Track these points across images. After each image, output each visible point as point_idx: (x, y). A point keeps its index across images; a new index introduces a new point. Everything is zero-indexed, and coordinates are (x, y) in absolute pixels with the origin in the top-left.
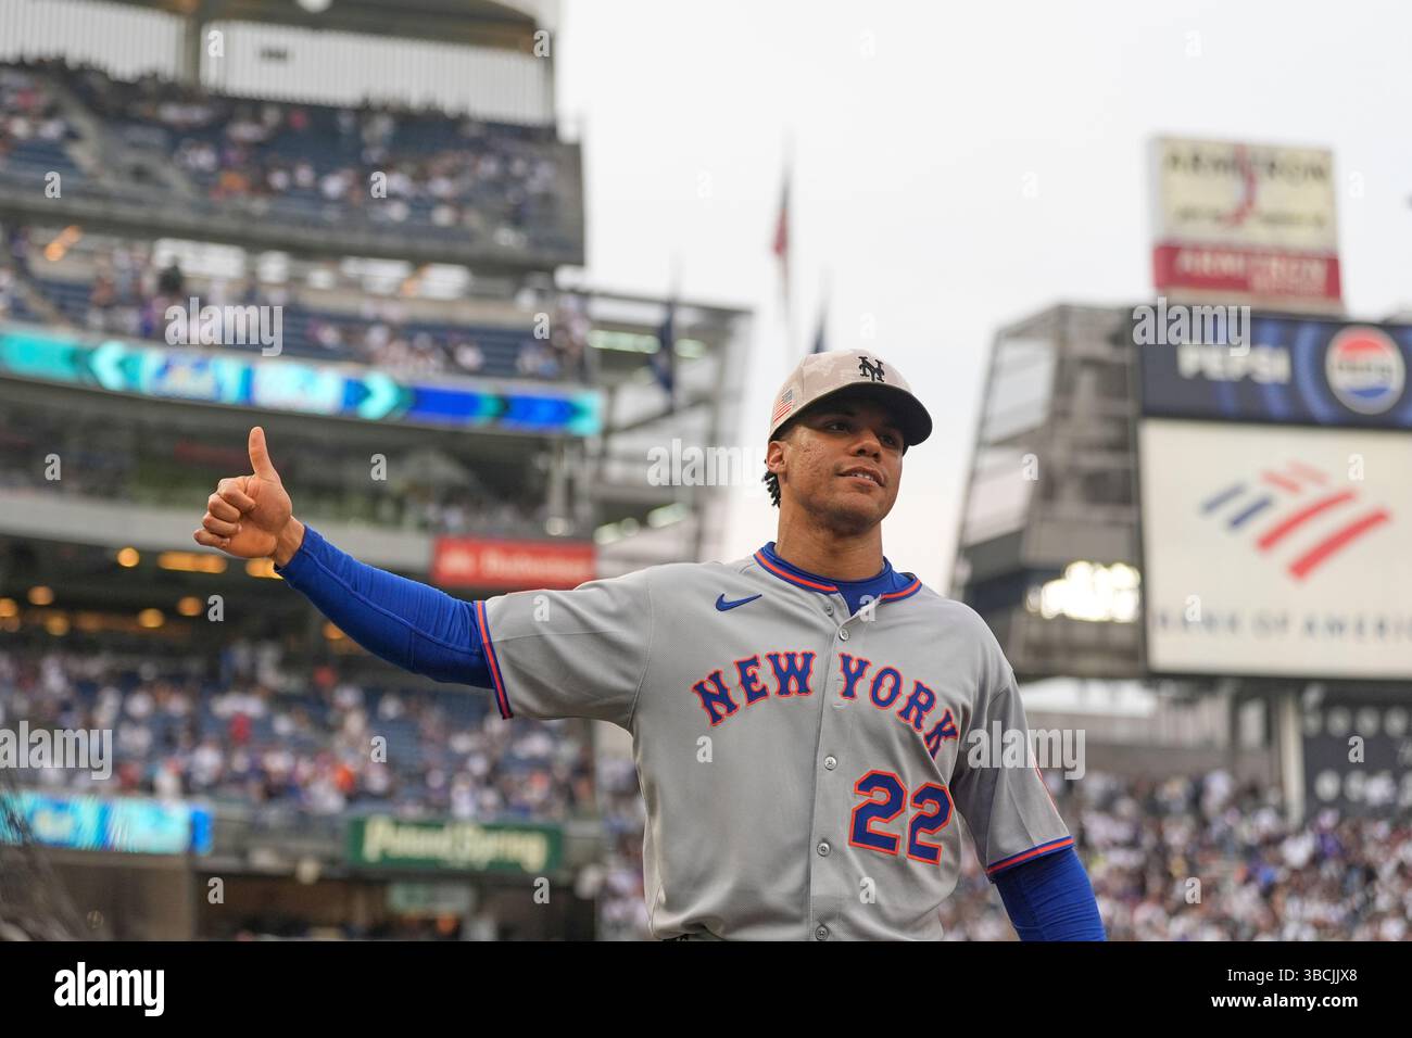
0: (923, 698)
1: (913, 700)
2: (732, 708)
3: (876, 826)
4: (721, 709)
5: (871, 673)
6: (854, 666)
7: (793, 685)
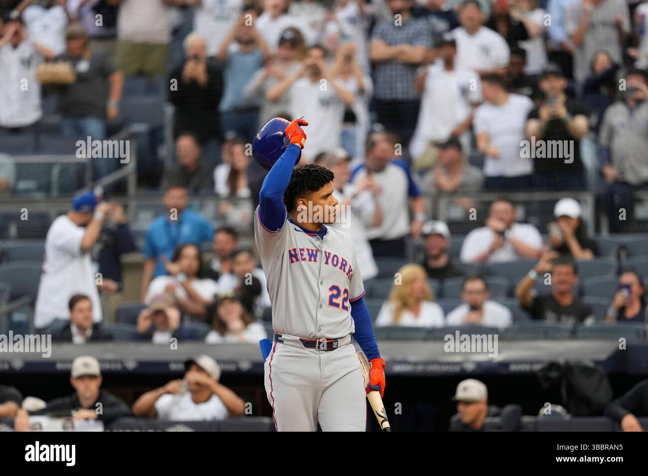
0: (344, 263)
1: (342, 263)
2: (297, 260)
3: (335, 300)
4: (294, 259)
5: (331, 256)
6: (327, 254)
7: (313, 259)
